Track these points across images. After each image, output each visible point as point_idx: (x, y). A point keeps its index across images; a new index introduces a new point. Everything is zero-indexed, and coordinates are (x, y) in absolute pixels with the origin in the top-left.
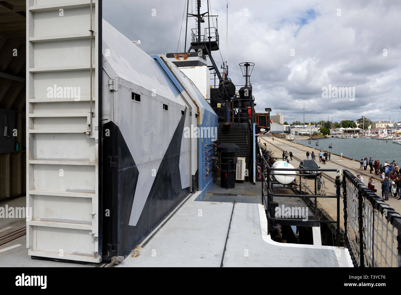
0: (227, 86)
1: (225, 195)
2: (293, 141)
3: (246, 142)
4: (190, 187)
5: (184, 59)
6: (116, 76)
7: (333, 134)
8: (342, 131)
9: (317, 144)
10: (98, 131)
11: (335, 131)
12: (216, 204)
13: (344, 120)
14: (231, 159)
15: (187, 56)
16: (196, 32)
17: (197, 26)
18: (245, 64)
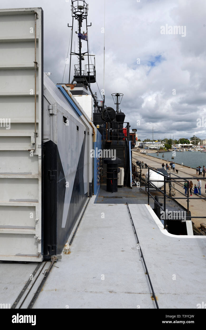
0: (109, 111)
1: (113, 197)
2: (145, 154)
3: (123, 155)
4: (88, 192)
5: (71, 89)
6: (55, 102)
7: (173, 149)
8: (180, 146)
9: (163, 156)
10: (41, 149)
11: (175, 146)
12: (112, 205)
13: (181, 138)
14: (115, 169)
15: (73, 86)
16: (78, 67)
17: (79, 62)
18: (116, 94)
